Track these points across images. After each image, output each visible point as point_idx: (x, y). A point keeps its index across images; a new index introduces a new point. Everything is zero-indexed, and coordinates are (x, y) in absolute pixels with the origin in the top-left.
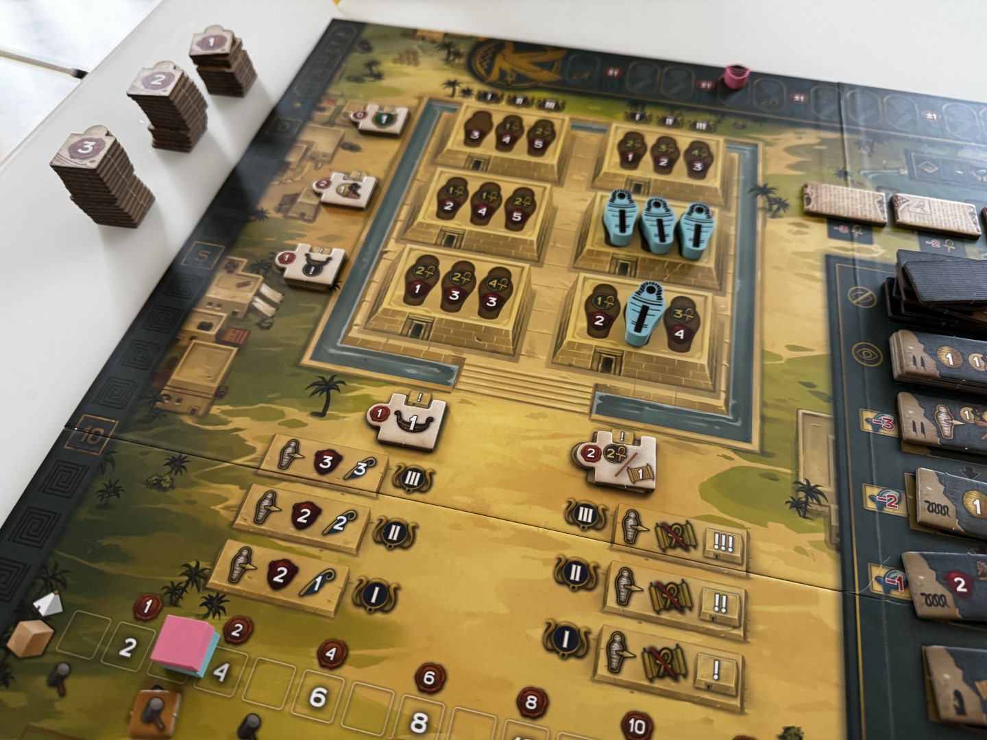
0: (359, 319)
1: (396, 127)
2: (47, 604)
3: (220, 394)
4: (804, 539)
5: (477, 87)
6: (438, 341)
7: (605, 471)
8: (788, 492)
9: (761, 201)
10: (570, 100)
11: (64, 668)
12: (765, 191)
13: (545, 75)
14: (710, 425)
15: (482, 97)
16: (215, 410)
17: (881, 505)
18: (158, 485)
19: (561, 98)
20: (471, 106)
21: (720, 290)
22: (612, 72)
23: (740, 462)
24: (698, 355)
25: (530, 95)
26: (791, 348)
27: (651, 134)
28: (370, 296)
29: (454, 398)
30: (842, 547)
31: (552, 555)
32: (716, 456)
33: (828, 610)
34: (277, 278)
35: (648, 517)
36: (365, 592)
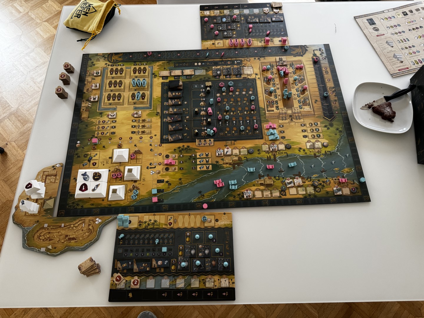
0: (102, 105)
1: (99, 74)
2: (78, 142)
3: (89, 117)
4: (157, 118)
5: (110, 64)
6: (113, 105)
7: (135, 116)
8: (156, 113)
9: (153, 76)
10: (125, 63)
11: (83, 147)
12: (154, 74)
13: (121, 59)
14: (147, 108)
15: (111, 66)
16: (89, 119)
17: (166, 113)
18: (85, 128)
19: (123, 63)
20: (110, 67)
21: (148, 91)
22: (131, 56)
23: (150, 111)
24: (146, 100)
25: (118, 63)
26: (156, 97)
27: (137, 67)
28: (103, 101)
29: (117, 112)
30: (161, 118)
31: (131, 125)
32: (148, 111)
33: (159, 124)
34: (90, 101)
35: (141, 119)
36: (112, 133)
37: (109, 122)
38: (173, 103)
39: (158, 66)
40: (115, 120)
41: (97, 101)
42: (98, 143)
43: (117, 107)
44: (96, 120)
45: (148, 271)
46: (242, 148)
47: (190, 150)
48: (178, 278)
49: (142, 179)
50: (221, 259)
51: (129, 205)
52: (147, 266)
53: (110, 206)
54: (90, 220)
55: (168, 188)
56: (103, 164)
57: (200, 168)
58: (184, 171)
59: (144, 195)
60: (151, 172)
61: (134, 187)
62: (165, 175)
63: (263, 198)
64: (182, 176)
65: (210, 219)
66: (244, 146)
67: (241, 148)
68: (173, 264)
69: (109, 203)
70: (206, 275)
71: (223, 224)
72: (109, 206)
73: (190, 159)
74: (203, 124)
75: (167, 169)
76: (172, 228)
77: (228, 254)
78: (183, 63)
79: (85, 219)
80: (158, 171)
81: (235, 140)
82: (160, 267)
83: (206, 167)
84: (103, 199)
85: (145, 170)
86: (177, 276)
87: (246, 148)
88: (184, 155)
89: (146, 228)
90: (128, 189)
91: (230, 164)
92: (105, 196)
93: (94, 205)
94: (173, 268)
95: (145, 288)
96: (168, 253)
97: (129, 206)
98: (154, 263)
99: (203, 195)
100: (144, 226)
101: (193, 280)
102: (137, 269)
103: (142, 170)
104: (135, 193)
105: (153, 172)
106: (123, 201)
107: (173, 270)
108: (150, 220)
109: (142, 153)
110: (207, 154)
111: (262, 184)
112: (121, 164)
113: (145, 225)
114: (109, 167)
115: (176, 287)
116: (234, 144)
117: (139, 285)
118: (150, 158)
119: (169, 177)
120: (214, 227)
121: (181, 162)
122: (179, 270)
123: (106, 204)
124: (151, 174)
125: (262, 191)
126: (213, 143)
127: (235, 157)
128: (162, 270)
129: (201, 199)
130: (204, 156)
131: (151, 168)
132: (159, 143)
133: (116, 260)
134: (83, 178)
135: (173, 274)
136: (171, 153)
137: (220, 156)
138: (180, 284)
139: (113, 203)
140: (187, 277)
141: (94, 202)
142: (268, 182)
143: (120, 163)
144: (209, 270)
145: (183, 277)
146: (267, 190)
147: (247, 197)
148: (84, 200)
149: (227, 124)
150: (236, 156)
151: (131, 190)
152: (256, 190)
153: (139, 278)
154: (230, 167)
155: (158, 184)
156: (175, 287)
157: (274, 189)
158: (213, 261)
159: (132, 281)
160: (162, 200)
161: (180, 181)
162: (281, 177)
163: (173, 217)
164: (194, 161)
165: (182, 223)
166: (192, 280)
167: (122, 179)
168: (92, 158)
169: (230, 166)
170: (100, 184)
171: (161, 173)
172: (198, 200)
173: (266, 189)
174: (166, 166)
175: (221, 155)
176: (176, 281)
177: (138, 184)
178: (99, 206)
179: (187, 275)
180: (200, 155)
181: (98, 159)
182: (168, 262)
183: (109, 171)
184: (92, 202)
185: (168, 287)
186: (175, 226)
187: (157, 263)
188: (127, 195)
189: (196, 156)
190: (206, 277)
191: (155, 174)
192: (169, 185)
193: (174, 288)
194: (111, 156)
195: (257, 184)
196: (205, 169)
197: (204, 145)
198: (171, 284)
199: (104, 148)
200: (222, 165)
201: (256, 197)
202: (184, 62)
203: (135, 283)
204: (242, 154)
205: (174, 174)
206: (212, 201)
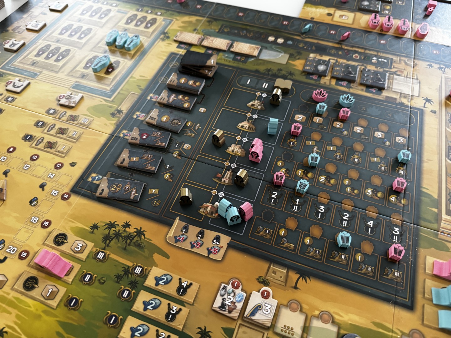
4: (108, 122)
6: (38, 67)
7: (63, 101)
8: (113, 110)
9: (162, 36)
12: (166, 33)
14: (102, 93)
15: (94, 2)
17: (138, 117)
21: (131, 60)
23: (104, 102)
24: (112, 76)
25: (109, 2)
26: (141, 76)
29: (33, 81)
30: (118, 126)
31: (36, 119)
32: (98, 101)
33: (103, 138)
35: (69, 113)
38: (171, 100)
39: (183, 22)
41: (15, 52)
43: (41, 73)
46: (319, 317)
47: (139, 246)
66: (332, 310)
67: (317, 313)
73: (119, 278)
74: (220, 179)
75: (30, 285)
78: (243, 29)
81: (304, 274)
87: (334, 322)
88: (113, 256)
110: (184, 285)
116: (296, 288)
118: (12, 223)
121: (87, 278)
126: (222, 251)
130: (171, 289)
132: (67, 190)
137: (226, 313)
149: (295, 208)
164: (126, 294)
171: (6, 288)
174: (34, 273)
175: (230, 312)
180: (158, 280)
189: (144, 275)
197: (193, 246)
202: (246, 29)
205: (40, 312)
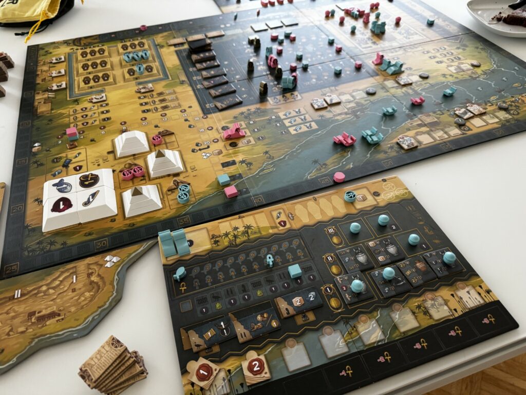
0: (76, 90)
1: (63, 59)
2: (36, 145)
3: (52, 109)
4: (184, 87)
5: (79, 48)
6: (97, 87)
7: (143, 91)
8: (179, 82)
9: (158, 47)
10: (105, 44)
11: (48, 149)
12: (158, 45)
13: (96, 41)
15: (82, 49)
16: (53, 112)
17: (197, 78)
18: (48, 124)
19: (103, 44)
20: (80, 52)
21: (155, 61)
22: (113, 36)
23: (168, 82)
24: (155, 71)
25: (94, 45)
26: (173, 65)
27: (128, 44)
28: (76, 86)
29: (106, 93)
30: (191, 85)
32: (163, 83)
33: (192, 93)
34: (51, 91)
35: (154, 93)
36: (104, 120)
37: (96, 108)
38: (205, 66)
39: (162, 37)
40: (106, 102)
41: (65, 89)
42: (79, 137)
43: (104, 88)
44: (68, 109)
45: (276, 328)
46: (353, 92)
47: (263, 112)
48: (359, 322)
49: (189, 169)
50: (431, 254)
51: (177, 215)
52: (268, 318)
53: (134, 227)
54: (89, 264)
55: (248, 170)
56: (97, 164)
57: (296, 130)
58: (266, 141)
59: (204, 192)
60: (204, 154)
61: (177, 184)
62: (234, 153)
63: (437, 142)
64: (267, 147)
65: (362, 196)
66: (355, 89)
67: (351, 92)
68: (330, 297)
69: (128, 222)
70: (419, 296)
71: (393, 197)
72: (130, 228)
73: (269, 123)
75: (234, 145)
76: (290, 230)
77: (437, 241)
79: (75, 267)
80: (217, 151)
81: (335, 86)
82: (301, 311)
83: (306, 126)
84: (113, 219)
85: (189, 156)
86: (353, 318)
87: (360, 90)
88: (256, 120)
89: (231, 245)
90: (165, 190)
91: (346, 114)
92: (116, 212)
93: (93, 234)
94: (334, 303)
95: (287, 375)
96: (306, 276)
97: (179, 216)
98: (283, 305)
99: (325, 164)
100: (225, 242)
101: (396, 316)
102: (247, 332)
103: (184, 157)
104: (183, 190)
105: (208, 155)
106: (162, 211)
107: (337, 309)
108: (236, 229)
109: (173, 133)
110: (297, 110)
111: (420, 126)
112: (136, 156)
113: (227, 239)
114: (112, 166)
115: (365, 345)
116: (337, 90)
117: (266, 370)
118: (192, 137)
119: (242, 154)
120: (378, 206)
121: (256, 130)
122: (351, 304)
123: (121, 225)
124: (205, 157)
125: (428, 133)
127: (348, 104)
128: (311, 317)
129: (323, 170)
130: (294, 114)
131: (200, 150)
132: (202, 115)
133: (182, 331)
134: (57, 190)
135: (342, 318)
136: (230, 122)
138: (370, 333)
139: (139, 219)
140: (378, 314)
141: (92, 228)
142: (428, 120)
143: (134, 155)
144: (421, 282)
145: (370, 315)
146: (435, 131)
147: (408, 146)
148: (68, 230)
149: (310, 72)
150: (349, 102)
151: (171, 190)
152: (417, 134)
153: (260, 353)
154: (349, 118)
155: (225, 169)
156: (361, 344)
157: (445, 127)
158: (416, 263)
159: (245, 365)
160: (244, 190)
161: (267, 155)
162: (443, 110)
163: (281, 211)
164: (278, 125)
165: (307, 216)
166: (393, 315)
167: (147, 178)
168: (71, 160)
169: (348, 116)
170: (98, 191)
171: (225, 152)
172: (318, 174)
173: (433, 129)
174: (230, 142)
175: (323, 106)
176: (357, 330)
177: (184, 178)
178: (107, 233)
179: (375, 309)
180: (285, 115)
181: (85, 159)
182: (316, 294)
183: (114, 171)
184: (87, 231)
185: (346, 350)
186: (296, 225)
187: (291, 304)
188: (166, 199)
189: (278, 117)
190: (421, 299)
191: (212, 156)
192: (249, 165)
193: (362, 348)
194: (110, 150)
195: (412, 127)
196: (304, 129)
198: (349, 342)
199: (93, 142)
200: (332, 118)
201: (424, 143)
203: (256, 369)
204: (358, 98)
205: (251, 148)
206: (348, 167)
